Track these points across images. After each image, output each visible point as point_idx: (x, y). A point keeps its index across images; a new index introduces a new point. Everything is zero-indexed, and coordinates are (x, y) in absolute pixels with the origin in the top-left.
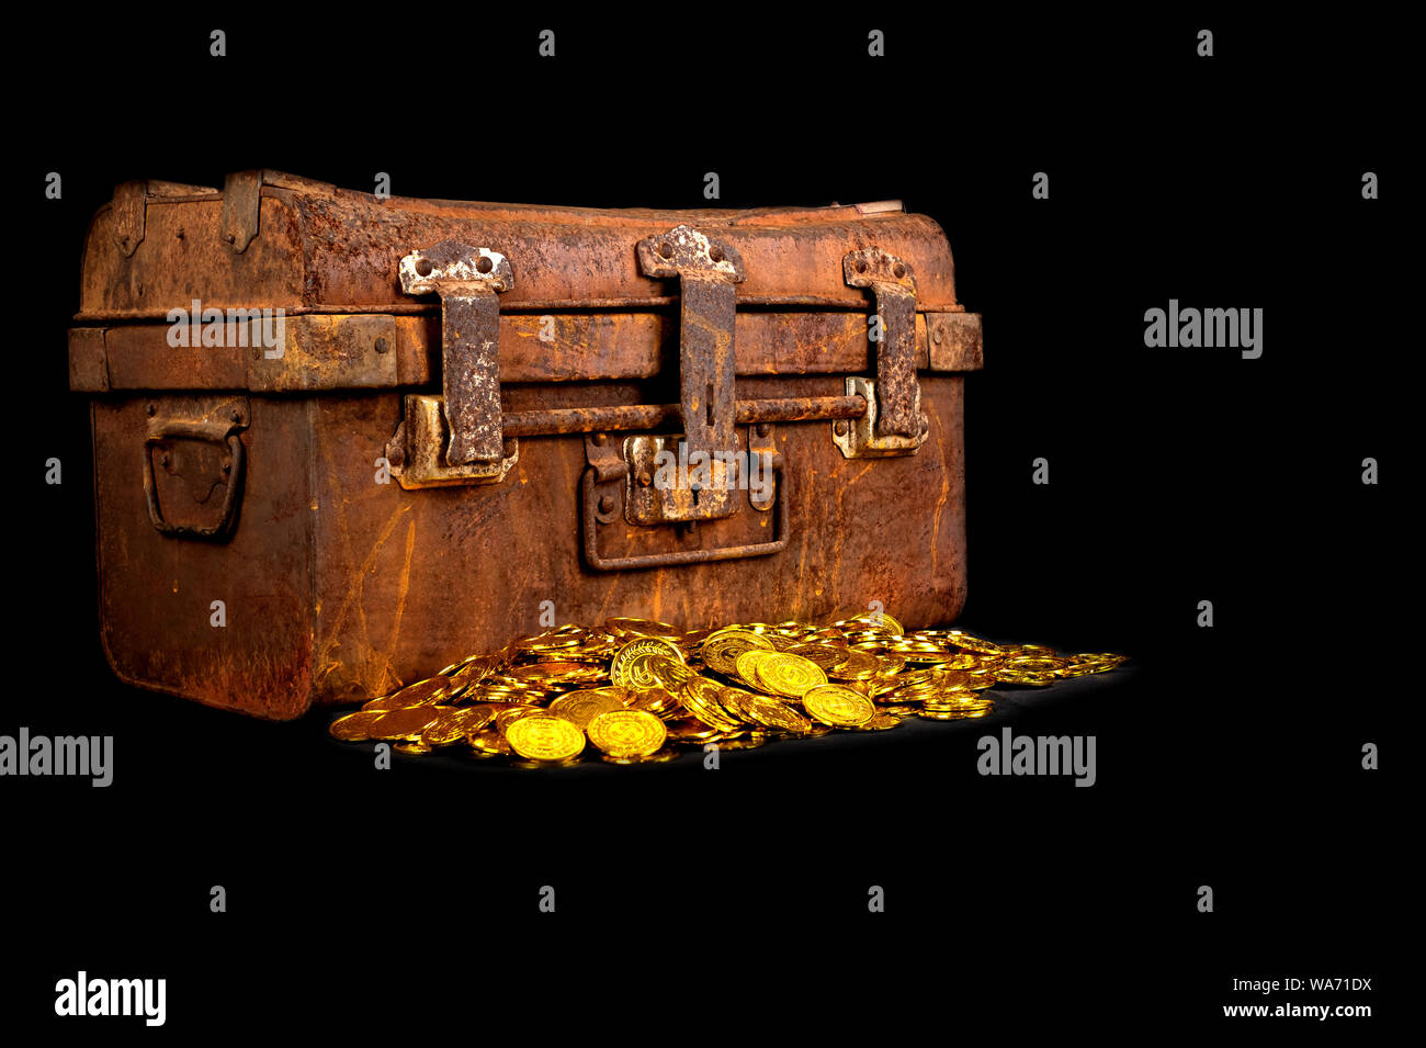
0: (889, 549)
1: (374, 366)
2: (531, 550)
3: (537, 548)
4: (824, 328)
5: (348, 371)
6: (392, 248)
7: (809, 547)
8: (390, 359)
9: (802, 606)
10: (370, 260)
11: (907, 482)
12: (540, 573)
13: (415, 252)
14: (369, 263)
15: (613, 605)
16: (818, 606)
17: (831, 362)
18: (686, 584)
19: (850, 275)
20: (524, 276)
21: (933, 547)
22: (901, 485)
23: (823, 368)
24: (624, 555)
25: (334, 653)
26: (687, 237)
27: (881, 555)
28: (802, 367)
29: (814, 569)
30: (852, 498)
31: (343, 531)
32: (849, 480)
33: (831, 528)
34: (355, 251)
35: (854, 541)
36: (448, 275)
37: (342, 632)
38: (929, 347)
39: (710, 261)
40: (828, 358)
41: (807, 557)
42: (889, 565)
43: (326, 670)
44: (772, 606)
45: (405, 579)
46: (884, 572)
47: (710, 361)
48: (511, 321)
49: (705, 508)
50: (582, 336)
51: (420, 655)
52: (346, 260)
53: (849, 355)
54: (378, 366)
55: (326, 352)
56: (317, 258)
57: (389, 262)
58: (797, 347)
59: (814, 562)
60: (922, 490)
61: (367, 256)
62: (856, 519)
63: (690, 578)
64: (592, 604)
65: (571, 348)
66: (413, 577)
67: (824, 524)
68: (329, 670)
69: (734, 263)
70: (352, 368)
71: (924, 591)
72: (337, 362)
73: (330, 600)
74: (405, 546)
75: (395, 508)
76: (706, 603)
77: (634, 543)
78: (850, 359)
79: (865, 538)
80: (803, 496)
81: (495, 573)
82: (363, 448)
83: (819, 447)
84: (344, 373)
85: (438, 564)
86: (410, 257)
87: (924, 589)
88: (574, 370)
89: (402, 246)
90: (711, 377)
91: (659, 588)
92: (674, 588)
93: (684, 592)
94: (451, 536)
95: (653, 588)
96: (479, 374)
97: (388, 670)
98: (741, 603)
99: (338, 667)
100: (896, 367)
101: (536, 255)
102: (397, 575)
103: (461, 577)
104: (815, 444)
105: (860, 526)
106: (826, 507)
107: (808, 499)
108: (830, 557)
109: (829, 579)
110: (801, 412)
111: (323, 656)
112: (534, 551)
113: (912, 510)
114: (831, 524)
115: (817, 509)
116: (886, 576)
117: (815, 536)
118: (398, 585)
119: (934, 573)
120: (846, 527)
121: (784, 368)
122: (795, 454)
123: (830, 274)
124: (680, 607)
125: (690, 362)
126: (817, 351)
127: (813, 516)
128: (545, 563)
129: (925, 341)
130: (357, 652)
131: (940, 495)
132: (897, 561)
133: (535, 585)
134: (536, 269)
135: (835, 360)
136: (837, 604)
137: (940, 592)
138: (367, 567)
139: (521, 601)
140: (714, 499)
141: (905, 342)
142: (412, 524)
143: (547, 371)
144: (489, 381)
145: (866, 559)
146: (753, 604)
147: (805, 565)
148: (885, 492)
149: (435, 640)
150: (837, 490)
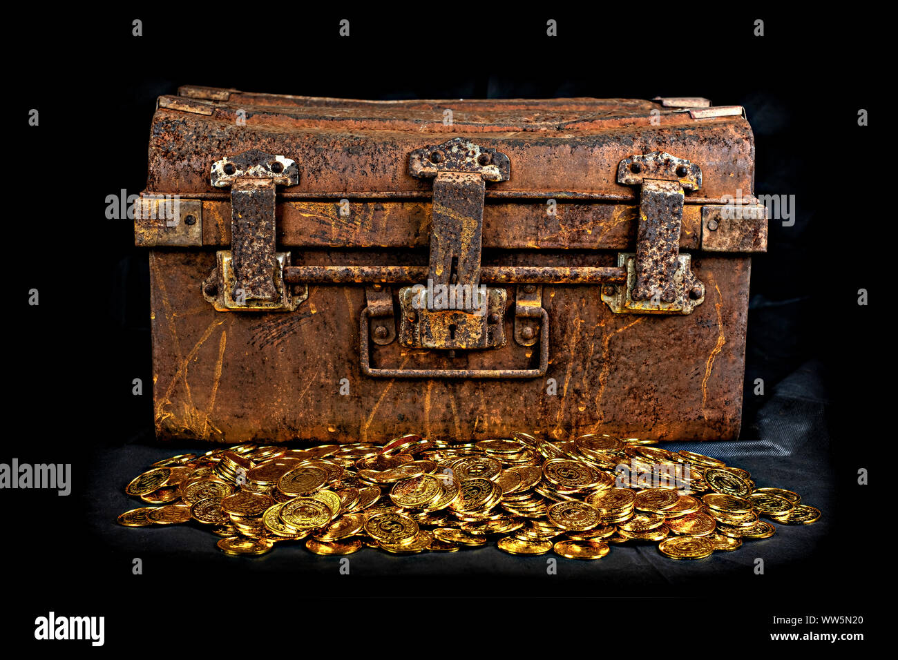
0: (656, 383)
1: (183, 233)
2: (318, 357)
3: (323, 357)
4: (590, 215)
5: (165, 236)
6: (210, 156)
7: (573, 375)
8: (196, 229)
9: (565, 417)
10: (192, 163)
11: (678, 334)
12: (326, 372)
13: (225, 158)
14: (189, 165)
15: (388, 400)
16: (580, 419)
17: (596, 241)
18: (454, 391)
19: (623, 175)
20: (309, 175)
21: (704, 385)
22: (672, 336)
23: (587, 245)
24: (398, 368)
25: (166, 408)
26: (460, 147)
27: (646, 387)
28: (565, 244)
29: (577, 392)
30: (619, 343)
31: (173, 334)
32: (616, 329)
33: (596, 363)
34: (181, 158)
35: (619, 375)
36: (247, 174)
37: (172, 396)
38: (702, 232)
39: (477, 165)
40: (593, 238)
41: (570, 383)
42: (656, 395)
43: (161, 418)
44: (535, 415)
45: (219, 367)
46: (650, 399)
47: (456, 240)
48: (296, 205)
49: (461, 342)
50: (357, 217)
51: (230, 416)
52: (173, 163)
53: (615, 237)
54: (187, 233)
55: (149, 223)
56: (154, 161)
57: (205, 165)
58: (560, 229)
59: (578, 386)
60: (694, 341)
61: (189, 161)
62: (623, 358)
63: (458, 387)
64: (371, 398)
65: (347, 225)
66: (225, 366)
67: (589, 359)
68: (164, 418)
69: (500, 166)
70: (168, 234)
71: (692, 418)
72: (157, 230)
73: (164, 375)
74: (219, 347)
75: (211, 322)
76: (472, 406)
77: (407, 360)
78: (616, 240)
79: (631, 373)
80: (570, 338)
81: (289, 370)
82: (187, 283)
83: (587, 303)
84: (161, 237)
85: (243, 360)
86: (221, 162)
87: (693, 416)
88: (348, 239)
89: (217, 154)
90: (456, 252)
91: (429, 392)
92: (443, 393)
93: (451, 397)
94: (254, 343)
95: (424, 391)
96: (258, 242)
97: (208, 422)
98: (505, 409)
99: (170, 417)
100: (655, 249)
101: (321, 160)
102: (214, 364)
103: (262, 370)
104: (584, 300)
105: (625, 364)
106: (592, 347)
107: (574, 340)
108: (593, 383)
109: (592, 400)
110: (557, 278)
111: (159, 409)
112: (321, 359)
113: (682, 356)
114: (597, 360)
115: (582, 348)
116: (652, 403)
117: (580, 368)
118: (213, 371)
119: (704, 405)
120: (611, 364)
121: (546, 245)
122: (562, 307)
123: (603, 174)
124: (448, 406)
125: (437, 241)
126: (581, 233)
127: (578, 353)
128: (330, 366)
129: (699, 228)
130: (184, 409)
131: (714, 346)
132: (664, 393)
133: (322, 380)
134: (319, 171)
135: (600, 239)
136: (601, 419)
137: (709, 420)
138: (191, 358)
139: (310, 389)
140: (469, 336)
141: (667, 230)
142: (224, 333)
143: (324, 240)
144: (265, 248)
145: (631, 389)
146: (516, 411)
147: (569, 388)
148: (654, 341)
149: (243, 407)
150: (604, 336)
